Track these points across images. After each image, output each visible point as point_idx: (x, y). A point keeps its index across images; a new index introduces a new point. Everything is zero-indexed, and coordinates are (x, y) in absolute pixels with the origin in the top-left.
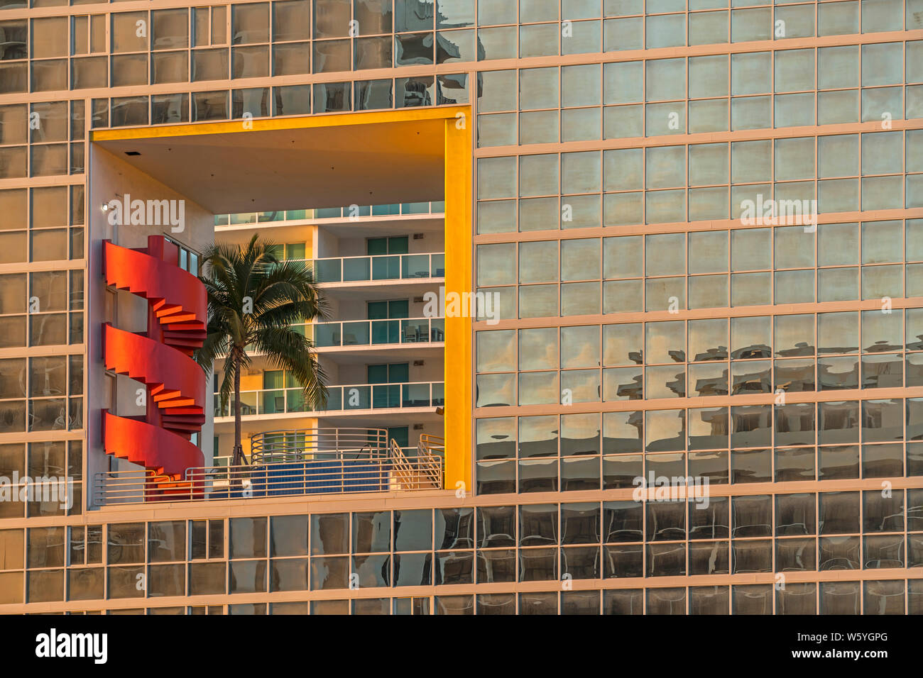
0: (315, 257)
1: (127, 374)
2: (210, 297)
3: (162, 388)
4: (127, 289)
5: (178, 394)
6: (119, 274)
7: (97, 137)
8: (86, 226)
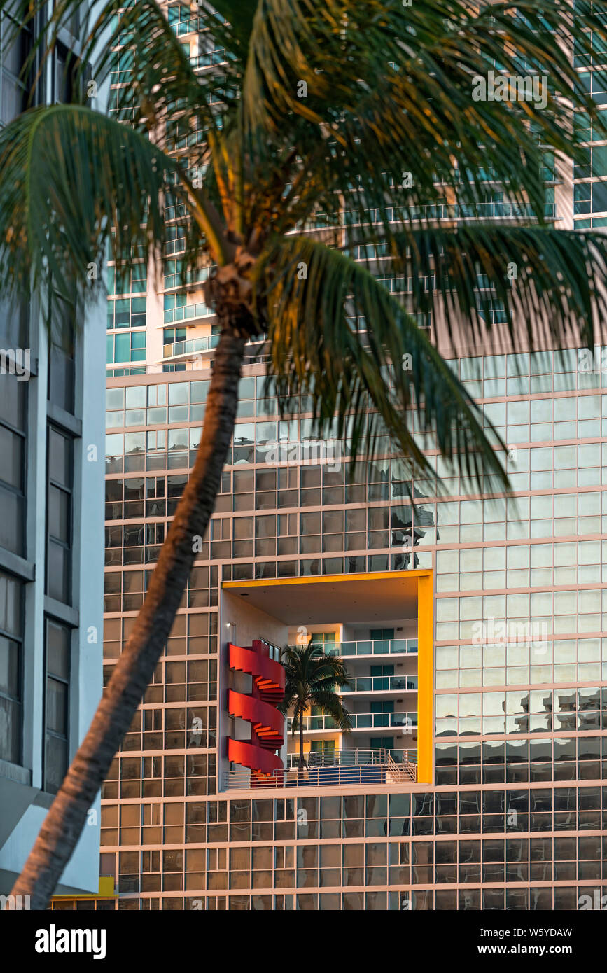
0: (341, 641)
1: (241, 717)
2: (287, 674)
3: (260, 725)
4: (241, 670)
5: (269, 729)
6: (237, 662)
7: (224, 586)
8: (218, 635)
